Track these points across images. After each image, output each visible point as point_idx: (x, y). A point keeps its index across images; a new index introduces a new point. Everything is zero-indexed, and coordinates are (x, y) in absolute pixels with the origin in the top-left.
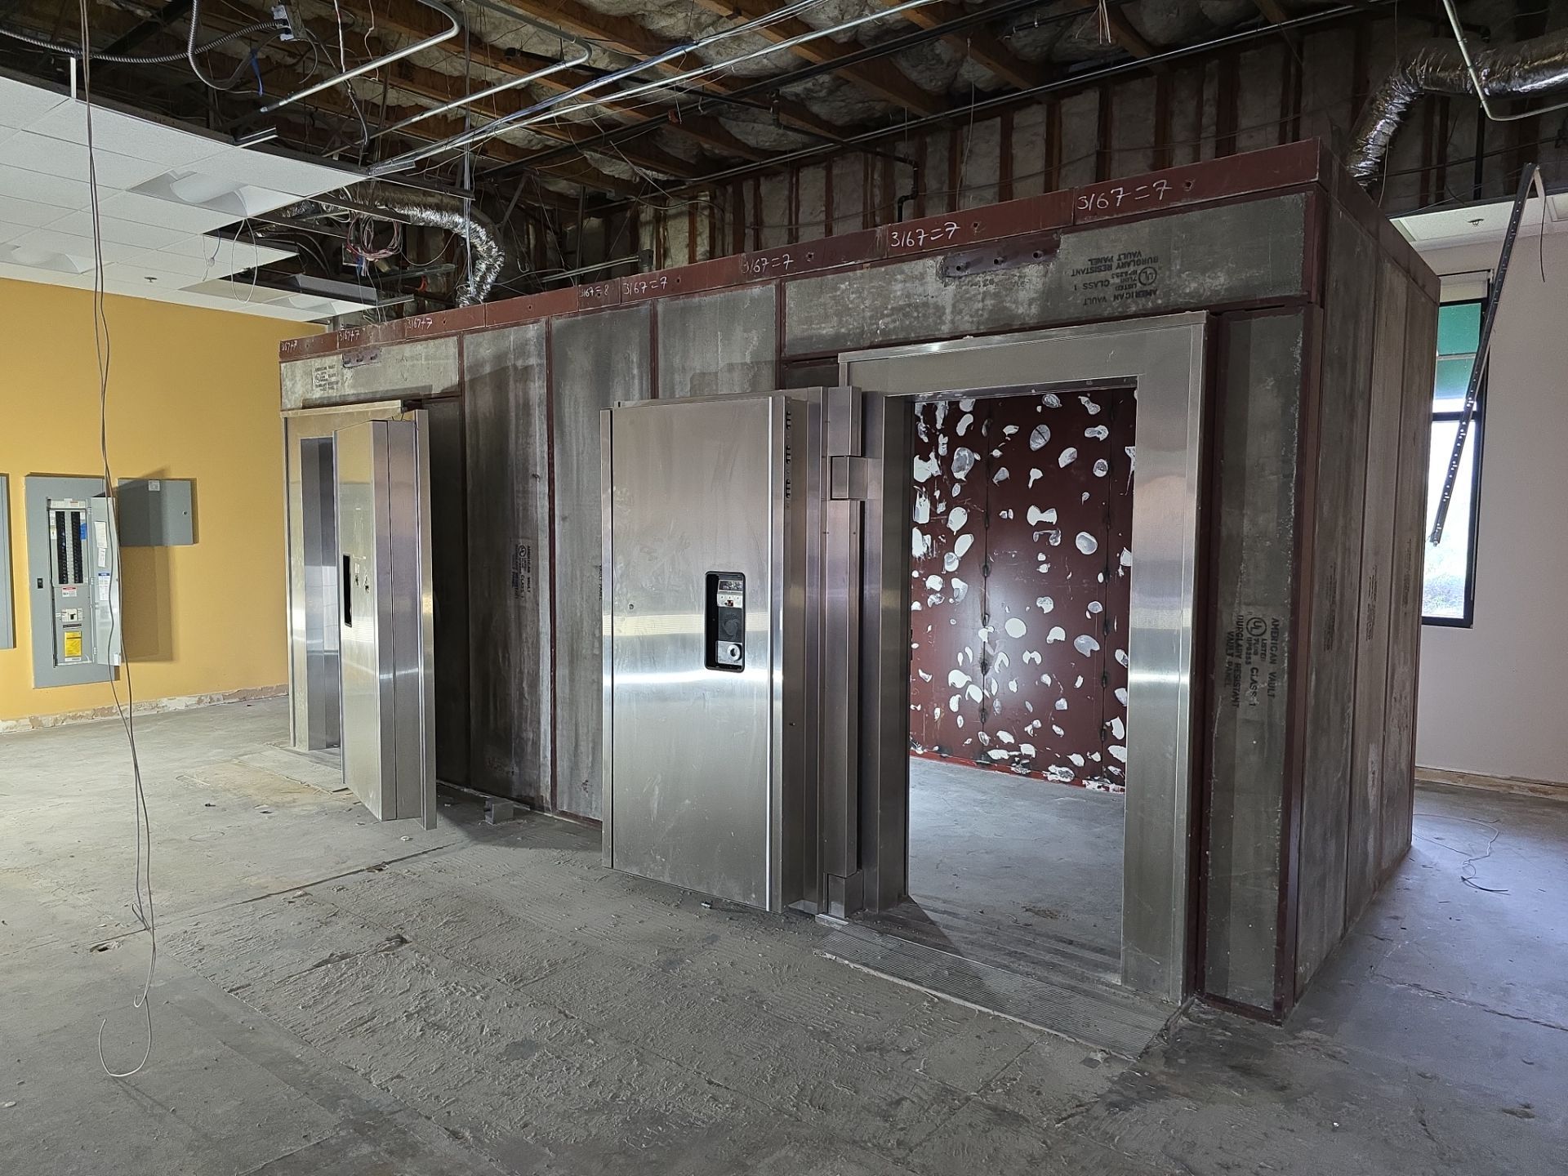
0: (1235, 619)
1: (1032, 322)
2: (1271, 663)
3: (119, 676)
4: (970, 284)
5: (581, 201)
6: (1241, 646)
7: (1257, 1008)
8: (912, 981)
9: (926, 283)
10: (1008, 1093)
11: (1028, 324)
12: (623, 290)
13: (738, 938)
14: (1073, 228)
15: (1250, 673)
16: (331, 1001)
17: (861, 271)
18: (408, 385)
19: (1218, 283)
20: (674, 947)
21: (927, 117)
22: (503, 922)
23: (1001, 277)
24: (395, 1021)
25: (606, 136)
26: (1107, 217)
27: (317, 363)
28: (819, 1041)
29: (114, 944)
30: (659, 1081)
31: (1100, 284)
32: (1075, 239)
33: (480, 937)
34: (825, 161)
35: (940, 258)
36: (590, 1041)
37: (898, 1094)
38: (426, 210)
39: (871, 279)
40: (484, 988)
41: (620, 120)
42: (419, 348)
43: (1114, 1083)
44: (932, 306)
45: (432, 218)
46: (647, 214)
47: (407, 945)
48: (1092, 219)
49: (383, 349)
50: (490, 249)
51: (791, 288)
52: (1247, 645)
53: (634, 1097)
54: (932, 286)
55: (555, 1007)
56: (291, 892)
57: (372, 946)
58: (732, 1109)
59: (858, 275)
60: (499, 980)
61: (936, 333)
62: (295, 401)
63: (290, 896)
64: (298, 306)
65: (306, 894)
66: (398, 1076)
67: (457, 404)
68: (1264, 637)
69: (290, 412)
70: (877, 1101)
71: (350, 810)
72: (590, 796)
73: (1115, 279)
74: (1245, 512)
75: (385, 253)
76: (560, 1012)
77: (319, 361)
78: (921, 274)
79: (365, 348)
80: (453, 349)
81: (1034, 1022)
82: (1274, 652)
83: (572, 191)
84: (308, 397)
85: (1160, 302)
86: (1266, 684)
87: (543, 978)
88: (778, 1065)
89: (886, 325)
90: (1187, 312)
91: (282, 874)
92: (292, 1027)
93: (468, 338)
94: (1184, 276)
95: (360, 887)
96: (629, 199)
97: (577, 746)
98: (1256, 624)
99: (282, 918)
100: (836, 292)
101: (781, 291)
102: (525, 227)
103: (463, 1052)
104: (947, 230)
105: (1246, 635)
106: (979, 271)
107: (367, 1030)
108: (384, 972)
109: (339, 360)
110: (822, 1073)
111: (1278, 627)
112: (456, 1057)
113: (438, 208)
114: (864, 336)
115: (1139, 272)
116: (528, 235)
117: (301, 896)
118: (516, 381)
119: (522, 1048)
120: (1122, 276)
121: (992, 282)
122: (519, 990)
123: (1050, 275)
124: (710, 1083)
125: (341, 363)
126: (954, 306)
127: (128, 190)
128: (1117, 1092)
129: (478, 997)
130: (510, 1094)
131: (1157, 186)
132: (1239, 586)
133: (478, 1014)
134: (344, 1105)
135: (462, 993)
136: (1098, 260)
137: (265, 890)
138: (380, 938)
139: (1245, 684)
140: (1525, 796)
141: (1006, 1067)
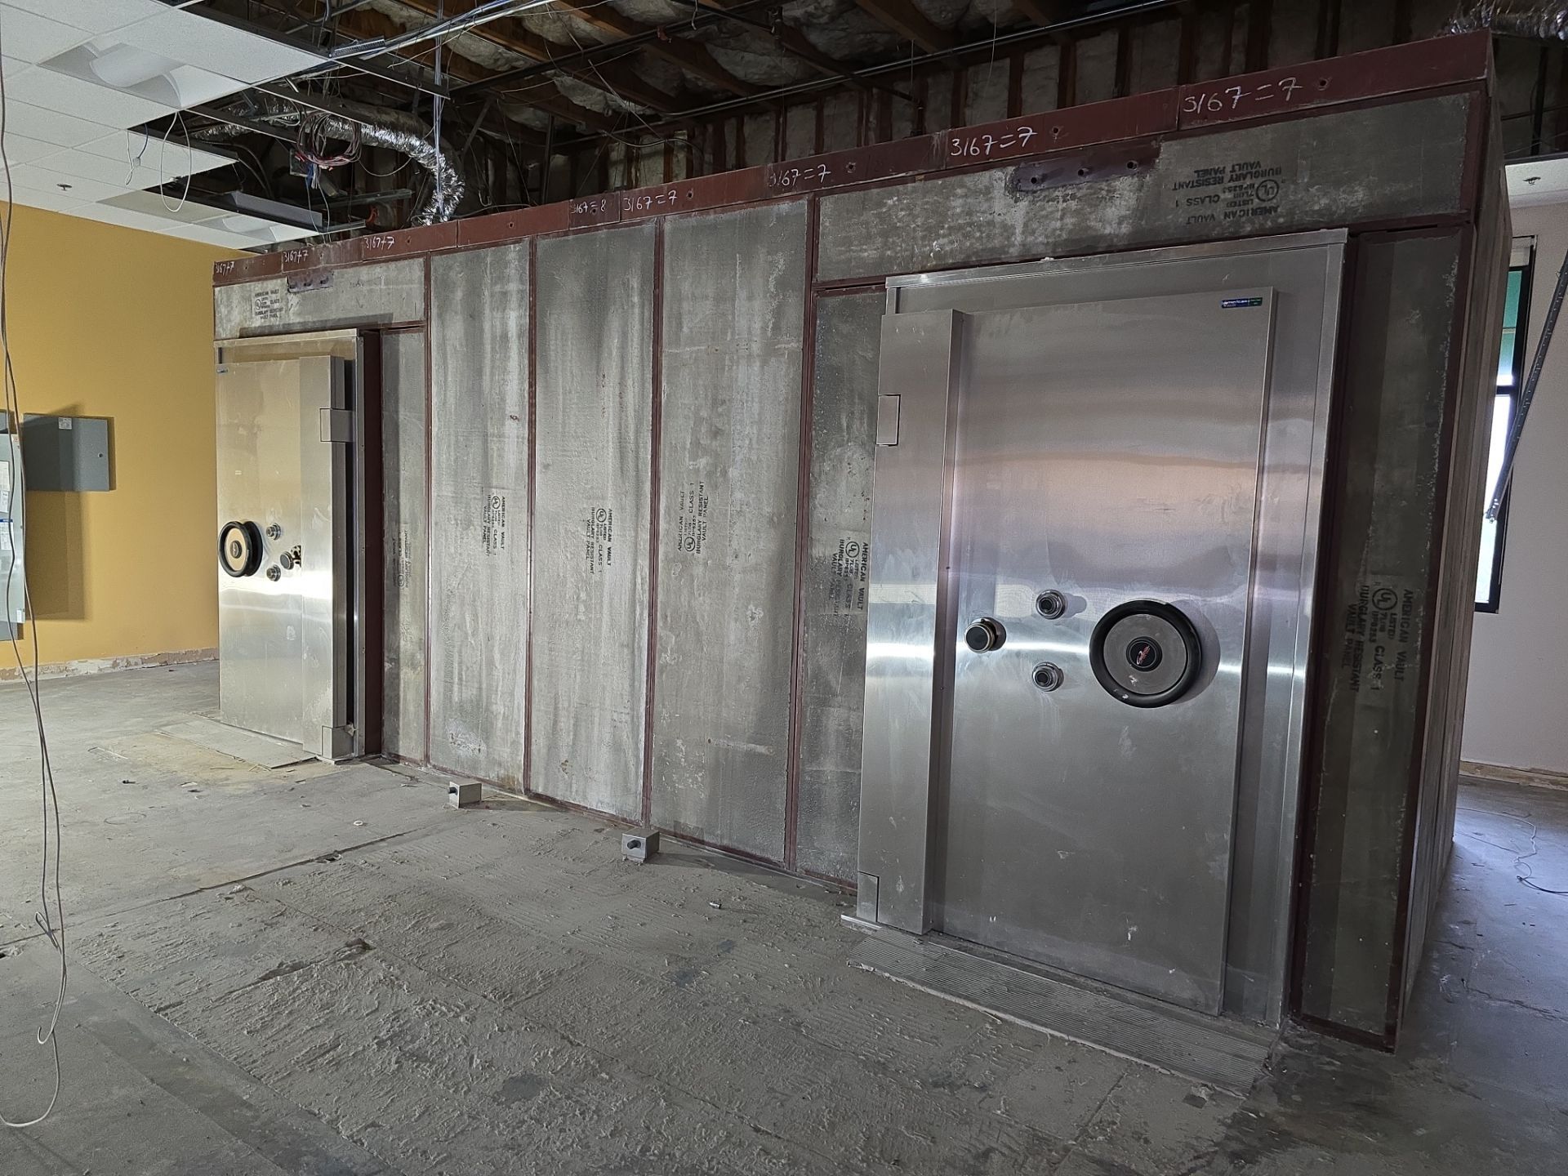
0: (1358, 589)
1: (1121, 244)
2: (1401, 641)
3: (22, 634)
4: (1047, 199)
5: (549, 135)
6: (1365, 621)
7: (1365, 1032)
8: (967, 998)
9: (992, 198)
10: (1110, 1140)
11: (1116, 246)
12: (623, 206)
13: (757, 944)
14: (1177, 134)
15: (1374, 652)
16: (283, 1024)
17: (913, 184)
18: (365, 312)
19: (1357, 197)
20: (686, 955)
21: (933, 53)
22: (483, 924)
23: (1084, 191)
24: (364, 1050)
25: (585, 53)
26: (1220, 122)
27: (257, 287)
28: (875, 1074)
29: (12, 949)
30: (695, 1129)
31: (1208, 199)
32: (1178, 147)
33: (457, 942)
34: (815, 100)
35: (1011, 169)
36: (604, 1075)
37: (984, 1144)
38: (381, 128)
39: (926, 193)
40: (468, 1007)
41: (599, 39)
42: (378, 270)
43: (1229, 1127)
44: (997, 226)
45: (387, 138)
46: (618, 152)
47: (371, 952)
48: (1200, 123)
49: (336, 272)
50: (449, 178)
51: (827, 205)
52: (1373, 620)
53: (668, 1150)
54: (999, 202)
55: (556, 1031)
56: (228, 886)
57: (329, 953)
58: (789, 1165)
59: (909, 188)
60: (485, 997)
61: (1003, 256)
62: (231, 331)
63: (226, 890)
64: (234, 231)
65: (245, 889)
66: (373, 1125)
67: (422, 334)
68: (1393, 611)
69: (225, 341)
70: (960, 1154)
71: (293, 789)
72: (570, 778)
73: (1227, 193)
74: (1376, 466)
75: (341, 160)
76: (563, 1037)
77: (260, 286)
78: (987, 188)
79: (314, 271)
80: (419, 273)
81: (1117, 1049)
82: (1405, 629)
83: (537, 122)
84: (247, 326)
85: (1281, 220)
86: (1393, 666)
87: (536, 994)
88: (833, 1105)
89: (942, 247)
90: (1322, 230)
91: (216, 865)
92: (235, 1059)
93: (437, 261)
94: (1313, 190)
95: (309, 881)
96: (600, 134)
97: (555, 722)
98: (1385, 596)
99: (218, 918)
100: (881, 208)
101: (814, 208)
102: (484, 162)
103: (451, 1091)
104: (1021, 136)
105: (1371, 608)
106: (1058, 185)
107: (330, 1062)
108: (346, 987)
109: (283, 284)
110: (888, 1117)
111: (1412, 600)
112: (442, 1097)
113: (394, 128)
114: (915, 259)
115: (1256, 186)
116: (487, 170)
117: (240, 891)
118: (492, 310)
119: (523, 1085)
120: (1235, 190)
121: (1073, 197)
122: (510, 1008)
123: (1146, 189)
124: (757, 1130)
125: (286, 287)
126: (1026, 225)
127: (39, 65)
128: (1236, 1139)
129: (462, 1019)
130: (513, 1147)
131: (1283, 85)
132: (1365, 552)
133: (464, 1041)
134: (307, 1164)
135: (443, 1014)
136: (1206, 172)
137: (196, 884)
138: (338, 943)
139: (1367, 665)
140: (1548, 789)
141: (1100, 1107)
